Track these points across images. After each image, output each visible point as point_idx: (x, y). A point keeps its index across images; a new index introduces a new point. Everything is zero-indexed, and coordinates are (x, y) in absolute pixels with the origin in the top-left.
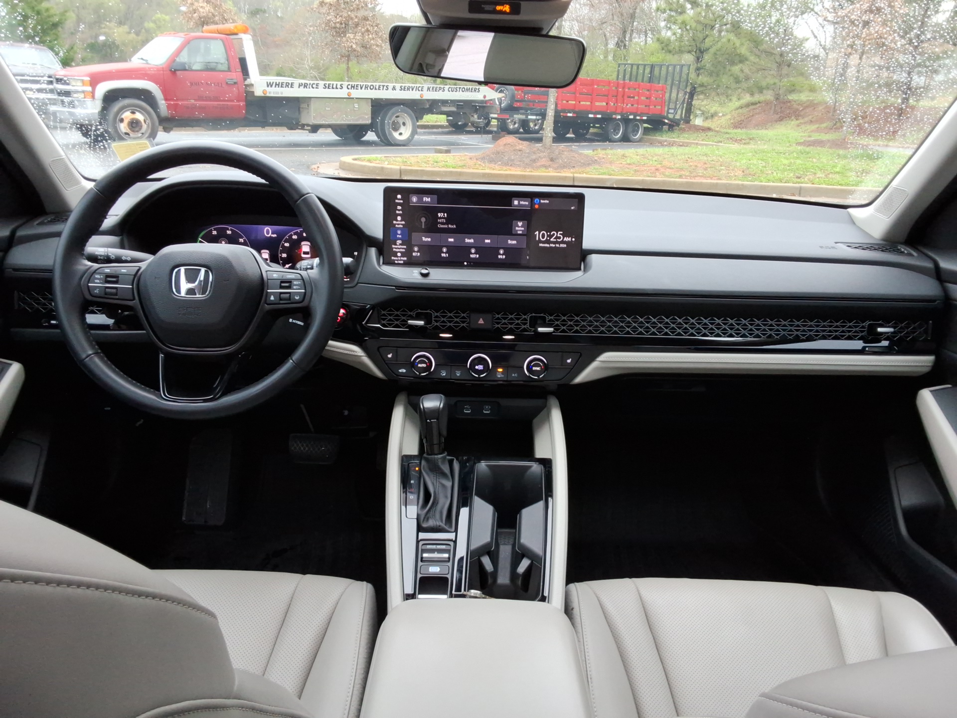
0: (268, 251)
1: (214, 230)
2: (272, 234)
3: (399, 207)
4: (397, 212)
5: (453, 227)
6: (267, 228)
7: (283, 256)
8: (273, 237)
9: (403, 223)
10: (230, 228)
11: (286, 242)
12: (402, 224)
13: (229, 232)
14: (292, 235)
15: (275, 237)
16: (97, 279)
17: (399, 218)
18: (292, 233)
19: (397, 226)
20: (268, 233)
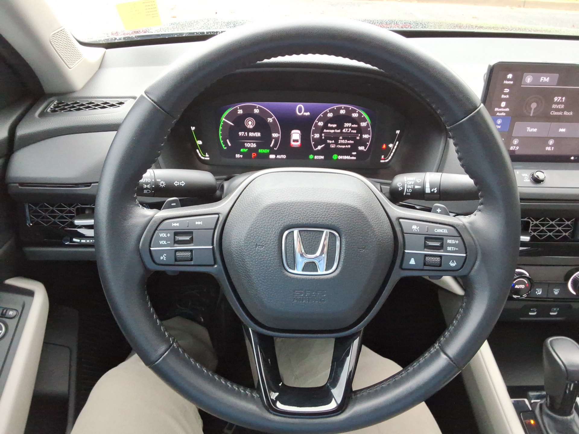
0: (299, 132)
1: (240, 109)
2: (305, 111)
3: (507, 90)
4: (503, 96)
5: (568, 114)
6: (300, 105)
7: (315, 137)
8: (305, 116)
9: (507, 110)
10: (258, 106)
11: (319, 120)
12: (504, 112)
13: (256, 111)
14: (327, 113)
15: (308, 116)
16: (163, 239)
17: (503, 104)
18: (328, 110)
19: (498, 114)
20: (300, 111)
